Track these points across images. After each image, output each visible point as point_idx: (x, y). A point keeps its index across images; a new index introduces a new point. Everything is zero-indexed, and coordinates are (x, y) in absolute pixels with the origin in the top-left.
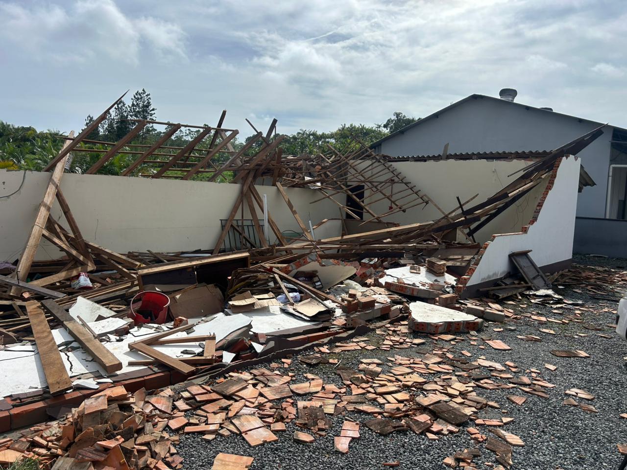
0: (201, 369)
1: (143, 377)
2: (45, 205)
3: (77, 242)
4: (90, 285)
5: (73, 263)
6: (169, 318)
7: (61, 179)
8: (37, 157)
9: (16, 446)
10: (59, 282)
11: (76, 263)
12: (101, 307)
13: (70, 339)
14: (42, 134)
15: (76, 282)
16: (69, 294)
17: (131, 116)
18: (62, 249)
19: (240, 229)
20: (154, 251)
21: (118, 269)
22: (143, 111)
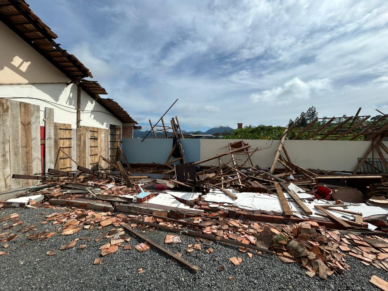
0: (355, 228)
1: (323, 221)
2: (279, 151)
3: (289, 163)
4: (294, 179)
5: (287, 170)
6: (332, 199)
7: (284, 142)
8: (273, 135)
9: (278, 229)
10: (283, 176)
11: (289, 171)
12: (299, 188)
13: (290, 197)
14: (274, 127)
15: (289, 177)
16: (287, 181)
17: (307, 117)
18: (284, 165)
19: (371, 163)
20: (320, 169)
21: (304, 174)
22: (312, 114)
